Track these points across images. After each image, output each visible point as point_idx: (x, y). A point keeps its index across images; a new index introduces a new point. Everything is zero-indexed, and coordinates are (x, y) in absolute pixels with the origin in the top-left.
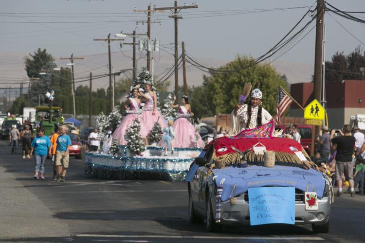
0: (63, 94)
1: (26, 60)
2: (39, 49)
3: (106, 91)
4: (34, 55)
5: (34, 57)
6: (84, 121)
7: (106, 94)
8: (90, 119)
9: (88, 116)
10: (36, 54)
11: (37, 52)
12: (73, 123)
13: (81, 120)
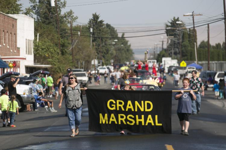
0: (191, 47)
1: (165, 25)
2: (174, 17)
3: (222, 45)
4: (170, 21)
5: (171, 23)
6: (204, 65)
7: (222, 47)
8: (208, 64)
9: (207, 62)
10: (172, 21)
11: (173, 20)
12: (195, 68)
13: (202, 65)
